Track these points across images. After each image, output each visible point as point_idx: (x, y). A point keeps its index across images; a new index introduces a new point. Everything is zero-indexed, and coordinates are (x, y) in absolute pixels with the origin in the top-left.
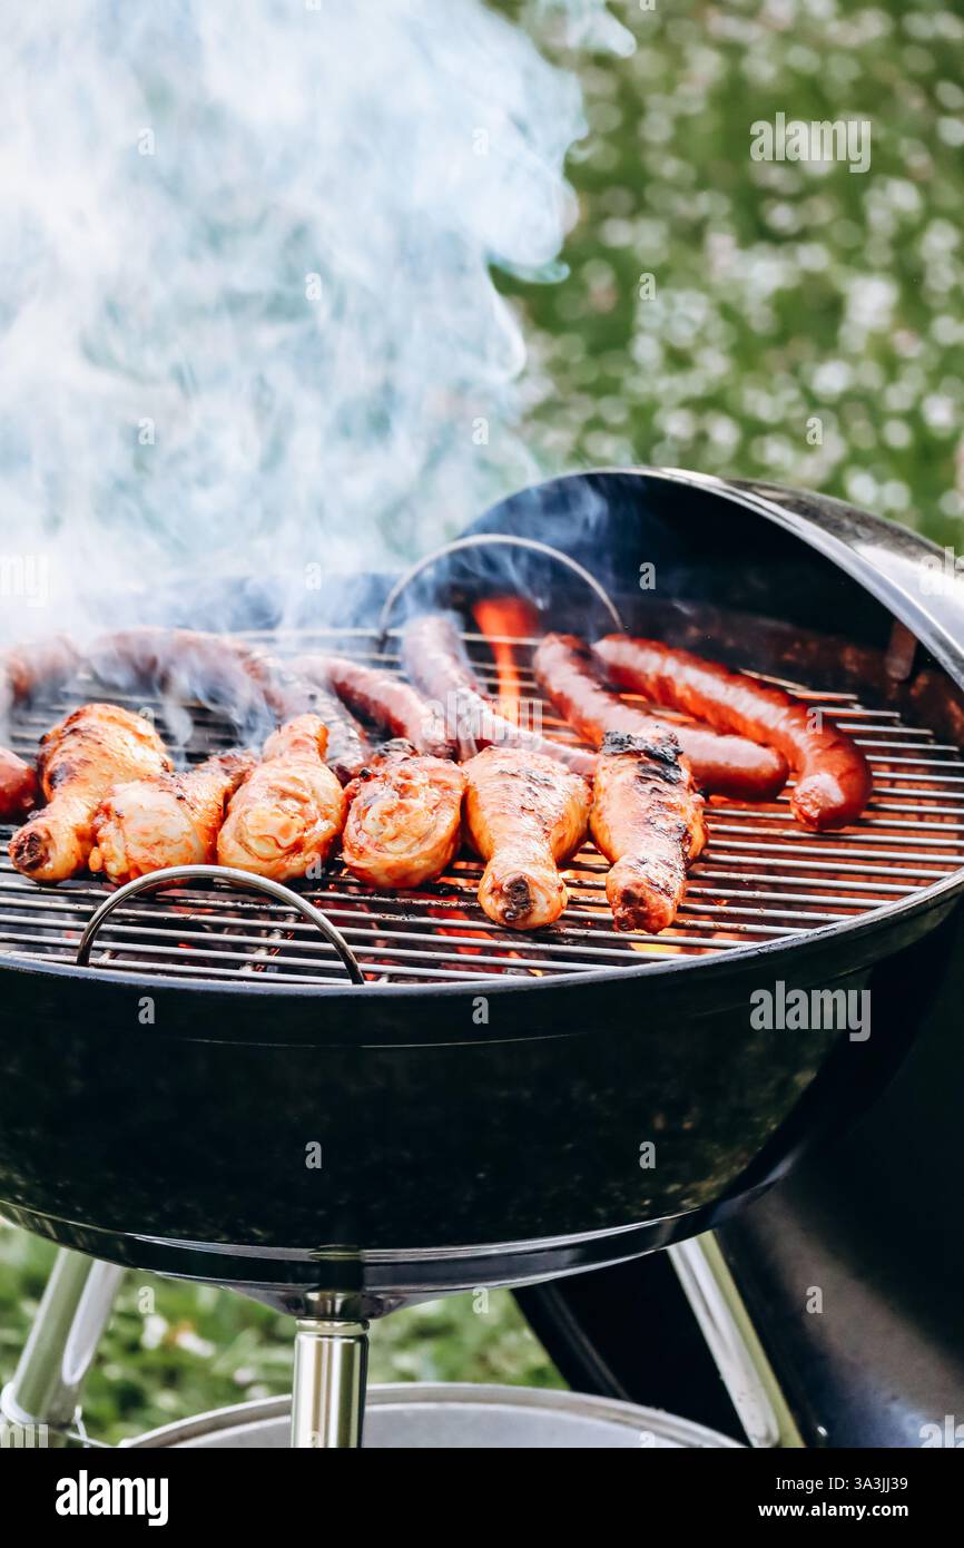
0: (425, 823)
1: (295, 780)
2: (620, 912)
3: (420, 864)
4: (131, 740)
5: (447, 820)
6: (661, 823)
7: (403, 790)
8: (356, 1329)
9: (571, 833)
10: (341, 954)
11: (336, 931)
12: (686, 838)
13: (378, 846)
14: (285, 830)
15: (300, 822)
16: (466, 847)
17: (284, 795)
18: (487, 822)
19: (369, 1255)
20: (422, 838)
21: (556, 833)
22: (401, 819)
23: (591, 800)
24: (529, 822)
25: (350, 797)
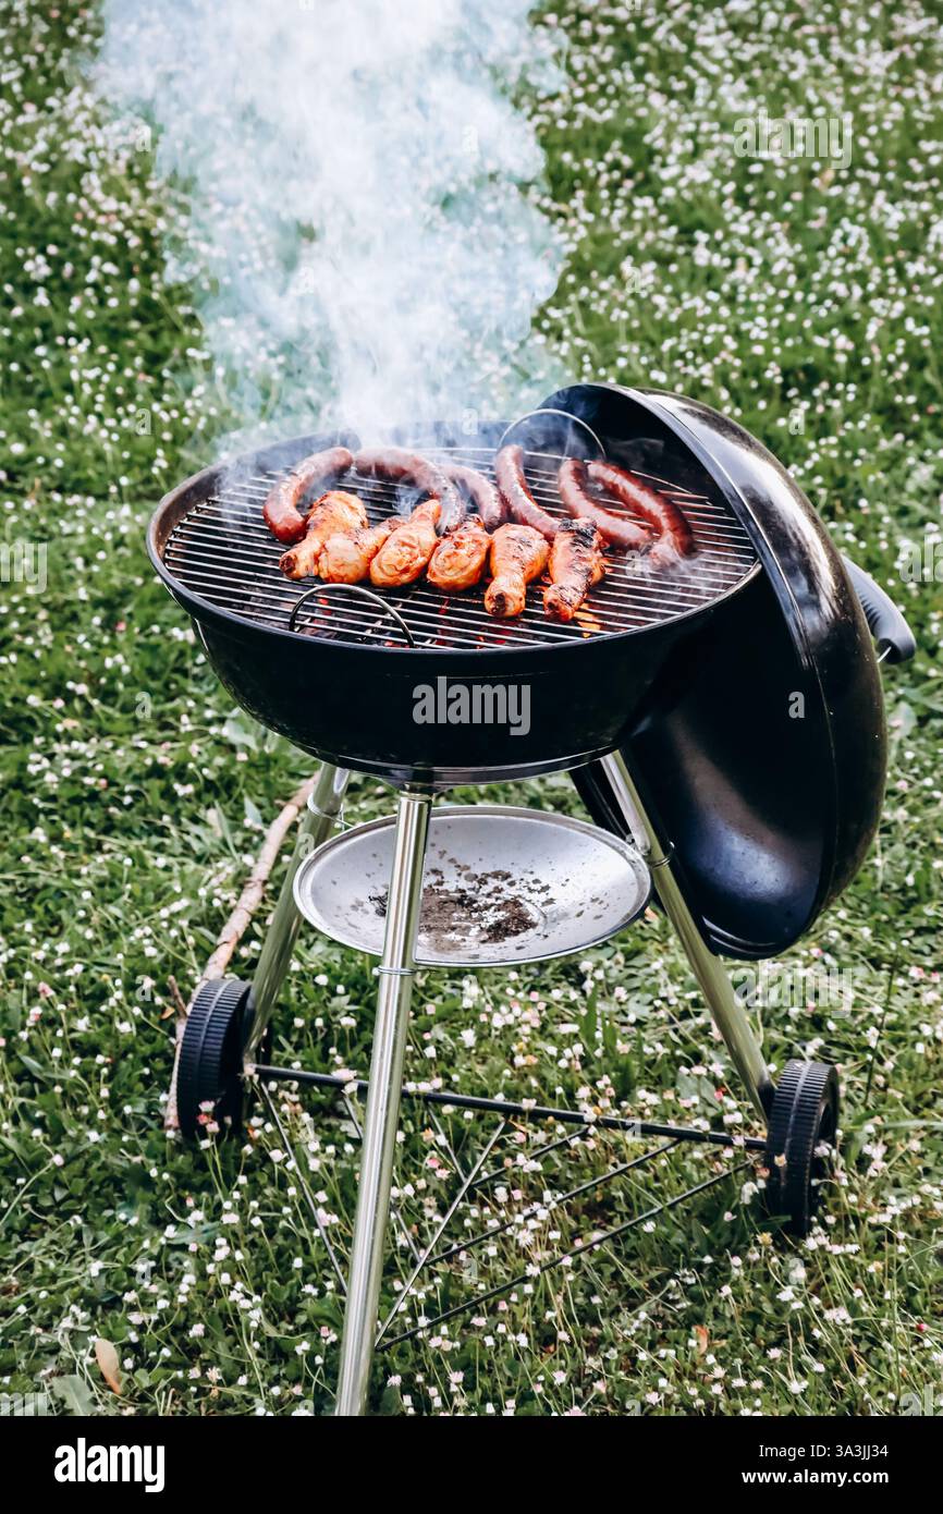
0: (465, 561)
1: (411, 538)
2: (547, 612)
3: (461, 581)
4: (347, 510)
5: (477, 560)
6: (578, 567)
7: (458, 545)
8: (426, 797)
9: (536, 569)
10: (405, 635)
11: (403, 621)
12: (590, 573)
13: (443, 572)
14: (400, 562)
15: (408, 558)
16: (485, 573)
17: (404, 544)
18: (498, 562)
19: (436, 769)
20: (462, 569)
21: (528, 569)
22: (454, 559)
23: (550, 553)
24: (515, 564)
25: (437, 545)
